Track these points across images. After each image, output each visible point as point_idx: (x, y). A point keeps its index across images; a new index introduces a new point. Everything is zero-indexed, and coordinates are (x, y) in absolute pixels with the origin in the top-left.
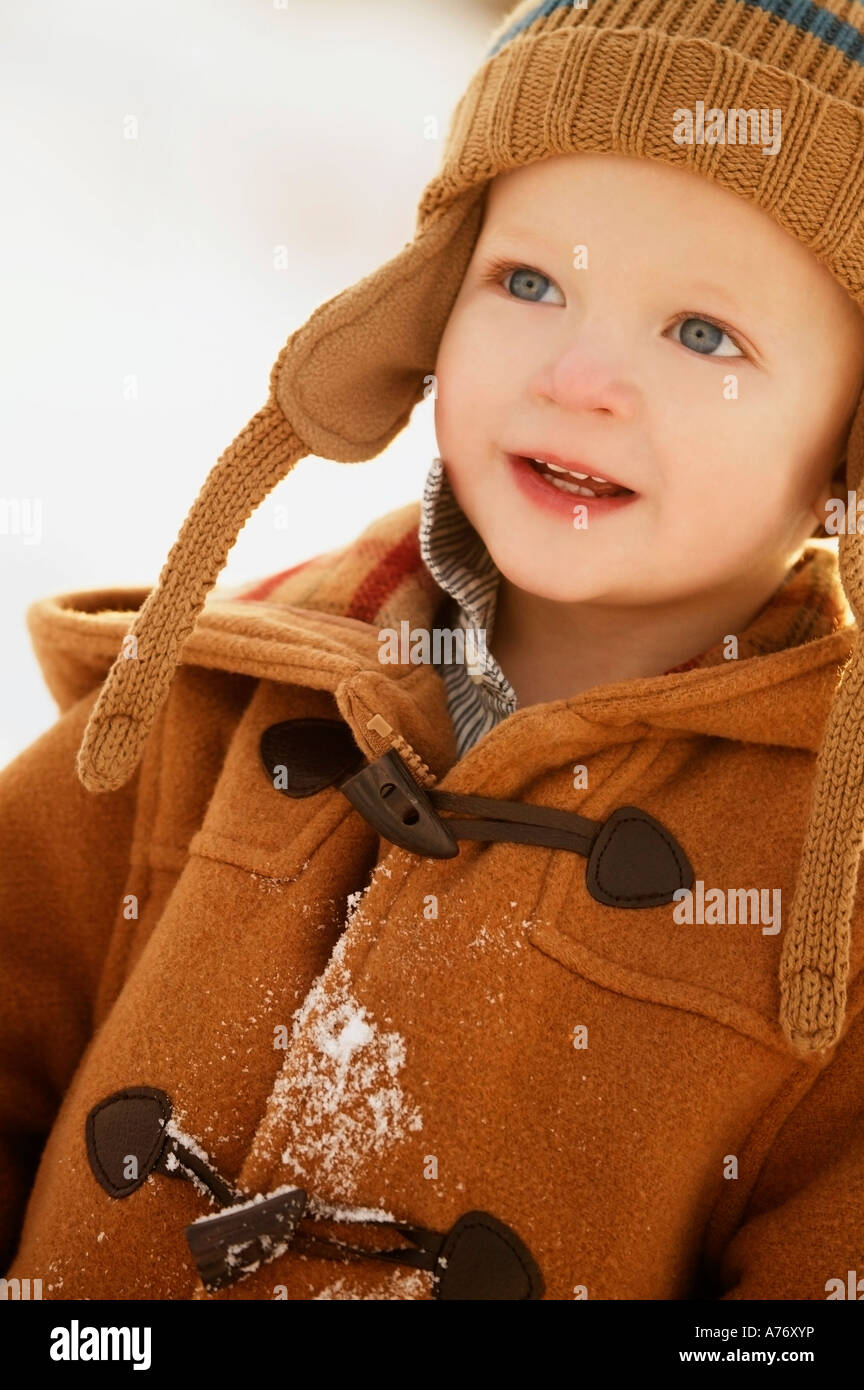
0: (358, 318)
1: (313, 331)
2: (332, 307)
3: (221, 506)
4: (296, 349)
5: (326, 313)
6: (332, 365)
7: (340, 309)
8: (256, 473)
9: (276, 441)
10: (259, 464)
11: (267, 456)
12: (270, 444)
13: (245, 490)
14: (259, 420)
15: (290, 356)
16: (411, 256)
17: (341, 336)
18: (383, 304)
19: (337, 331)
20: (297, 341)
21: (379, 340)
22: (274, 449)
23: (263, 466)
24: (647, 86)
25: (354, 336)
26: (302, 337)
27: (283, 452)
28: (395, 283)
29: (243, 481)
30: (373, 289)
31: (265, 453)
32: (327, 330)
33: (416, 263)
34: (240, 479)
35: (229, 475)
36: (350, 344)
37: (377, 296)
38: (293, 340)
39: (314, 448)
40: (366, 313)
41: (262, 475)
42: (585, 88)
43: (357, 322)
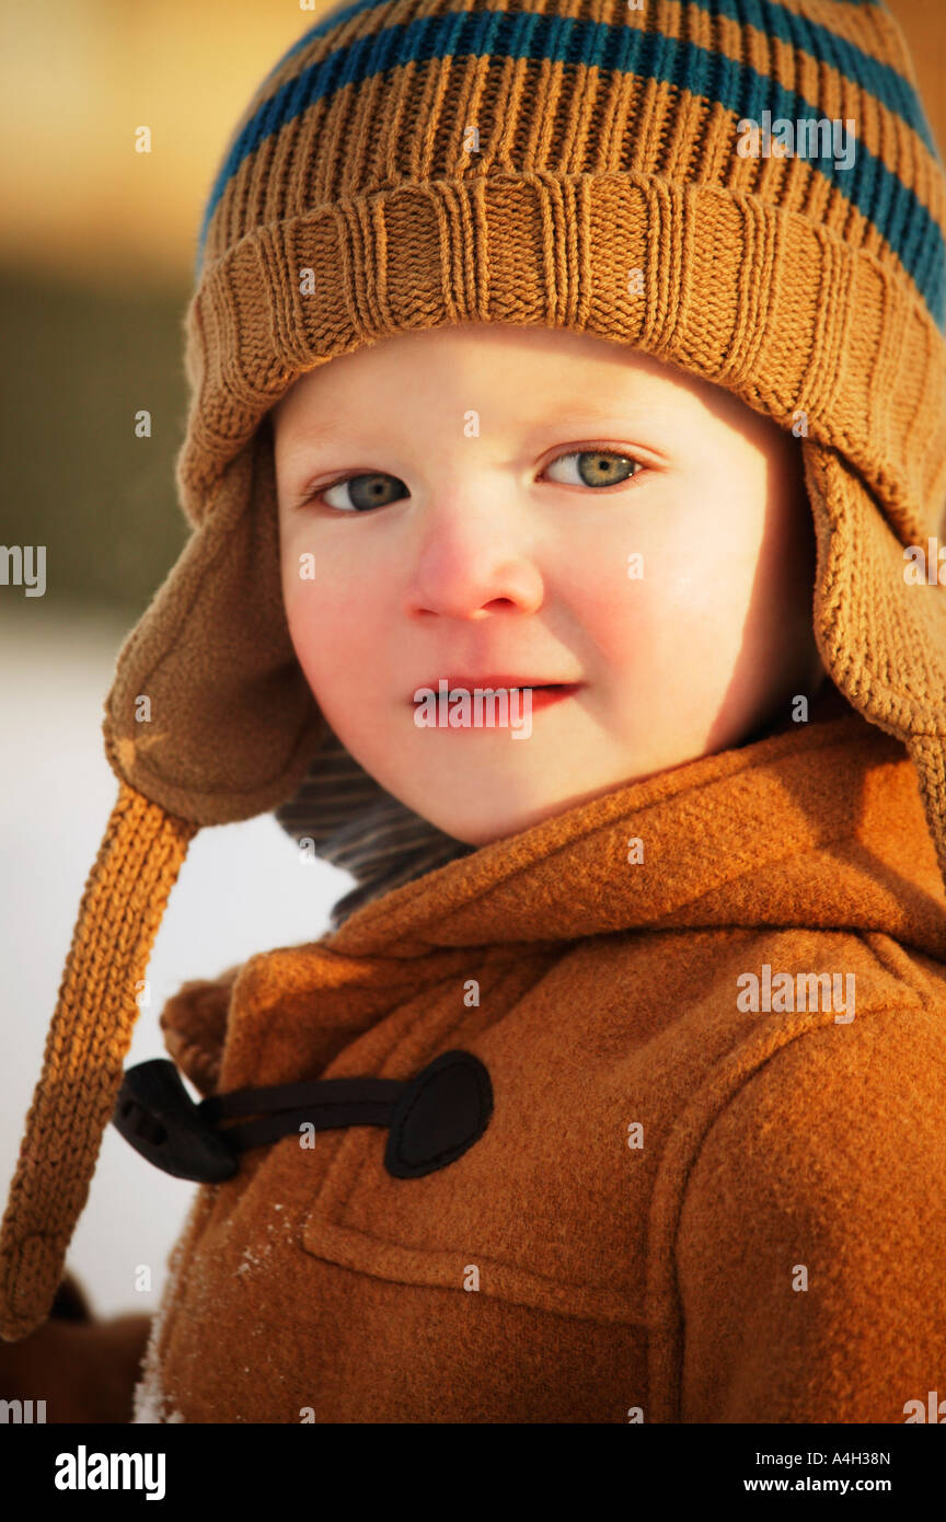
0: (174, 641)
1: (125, 685)
2: (136, 646)
3: (113, 942)
4: (117, 715)
5: (132, 655)
6: (173, 711)
7: (145, 642)
8: (140, 887)
9: (150, 835)
10: (140, 875)
11: (145, 862)
12: (143, 842)
13: (134, 913)
14: (119, 819)
15: (113, 726)
16: (206, 538)
17: (165, 673)
18: (197, 609)
19: (156, 668)
20: (114, 704)
21: (215, 654)
22: (151, 847)
23: (146, 875)
24: (370, 274)
25: (181, 664)
26: (116, 699)
27: (162, 847)
28: (202, 578)
29: (128, 904)
30: (175, 599)
31: (141, 859)
32: (143, 674)
33: (218, 544)
34: (124, 900)
35: (109, 901)
36: (181, 678)
37: (184, 605)
38: (109, 705)
39: (201, 820)
40: (182, 630)
41: (149, 888)
42: (304, 309)
43: (176, 648)
